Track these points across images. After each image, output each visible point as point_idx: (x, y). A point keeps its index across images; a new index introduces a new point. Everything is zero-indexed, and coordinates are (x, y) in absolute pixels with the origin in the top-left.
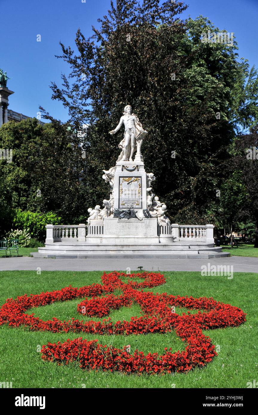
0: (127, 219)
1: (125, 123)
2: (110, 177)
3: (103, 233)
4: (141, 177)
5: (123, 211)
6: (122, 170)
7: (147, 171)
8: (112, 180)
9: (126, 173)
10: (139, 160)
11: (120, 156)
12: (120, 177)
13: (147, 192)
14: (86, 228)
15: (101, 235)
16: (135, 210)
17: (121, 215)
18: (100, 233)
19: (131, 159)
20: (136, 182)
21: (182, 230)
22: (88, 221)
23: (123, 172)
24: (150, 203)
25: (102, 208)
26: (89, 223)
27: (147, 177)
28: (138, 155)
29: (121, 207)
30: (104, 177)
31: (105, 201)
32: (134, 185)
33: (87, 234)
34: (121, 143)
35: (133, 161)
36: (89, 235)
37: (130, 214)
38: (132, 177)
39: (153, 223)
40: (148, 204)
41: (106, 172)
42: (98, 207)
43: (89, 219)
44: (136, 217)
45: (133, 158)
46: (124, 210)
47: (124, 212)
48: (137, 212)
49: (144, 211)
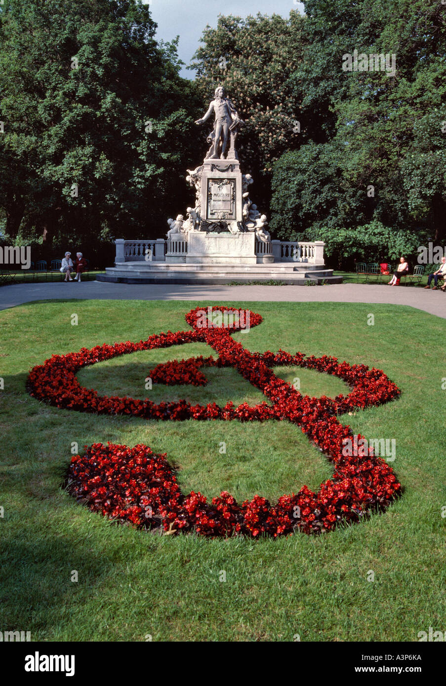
0: (217, 233)
1: (216, 109)
2: (196, 178)
3: (186, 251)
4: (235, 179)
5: (212, 223)
6: (212, 170)
7: (244, 172)
8: (198, 182)
9: (217, 174)
10: (232, 158)
11: (208, 152)
12: (209, 179)
13: (243, 198)
14: (166, 244)
15: (184, 254)
16: (228, 222)
17: (210, 227)
18: (183, 251)
19: (222, 156)
20: (229, 185)
21: (284, 249)
22: (168, 235)
23: (213, 173)
24: (245, 213)
25: (185, 218)
26: (169, 237)
27: (243, 179)
28: (232, 152)
29: (210, 216)
30: (188, 178)
31: (189, 209)
32: (226, 190)
33: (166, 252)
34: (210, 137)
35: (225, 158)
36: (168, 253)
37: (222, 227)
38: (224, 179)
39: (250, 238)
40: (244, 214)
41: (191, 173)
42: (180, 217)
43: (169, 232)
44: (228, 231)
45: (226, 156)
46: (214, 221)
47: (213, 225)
48: (229, 224)
49: (238, 223)
